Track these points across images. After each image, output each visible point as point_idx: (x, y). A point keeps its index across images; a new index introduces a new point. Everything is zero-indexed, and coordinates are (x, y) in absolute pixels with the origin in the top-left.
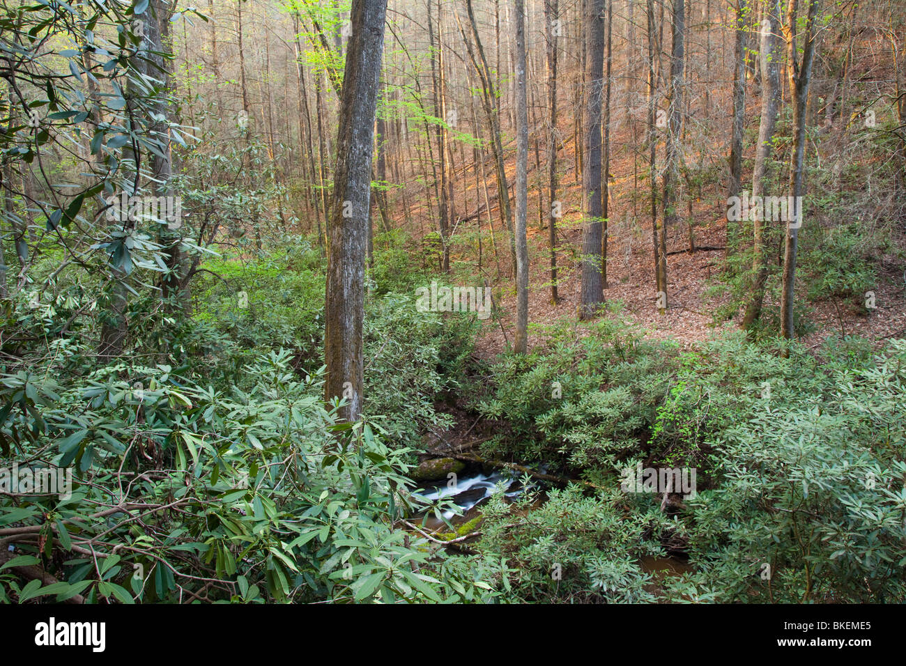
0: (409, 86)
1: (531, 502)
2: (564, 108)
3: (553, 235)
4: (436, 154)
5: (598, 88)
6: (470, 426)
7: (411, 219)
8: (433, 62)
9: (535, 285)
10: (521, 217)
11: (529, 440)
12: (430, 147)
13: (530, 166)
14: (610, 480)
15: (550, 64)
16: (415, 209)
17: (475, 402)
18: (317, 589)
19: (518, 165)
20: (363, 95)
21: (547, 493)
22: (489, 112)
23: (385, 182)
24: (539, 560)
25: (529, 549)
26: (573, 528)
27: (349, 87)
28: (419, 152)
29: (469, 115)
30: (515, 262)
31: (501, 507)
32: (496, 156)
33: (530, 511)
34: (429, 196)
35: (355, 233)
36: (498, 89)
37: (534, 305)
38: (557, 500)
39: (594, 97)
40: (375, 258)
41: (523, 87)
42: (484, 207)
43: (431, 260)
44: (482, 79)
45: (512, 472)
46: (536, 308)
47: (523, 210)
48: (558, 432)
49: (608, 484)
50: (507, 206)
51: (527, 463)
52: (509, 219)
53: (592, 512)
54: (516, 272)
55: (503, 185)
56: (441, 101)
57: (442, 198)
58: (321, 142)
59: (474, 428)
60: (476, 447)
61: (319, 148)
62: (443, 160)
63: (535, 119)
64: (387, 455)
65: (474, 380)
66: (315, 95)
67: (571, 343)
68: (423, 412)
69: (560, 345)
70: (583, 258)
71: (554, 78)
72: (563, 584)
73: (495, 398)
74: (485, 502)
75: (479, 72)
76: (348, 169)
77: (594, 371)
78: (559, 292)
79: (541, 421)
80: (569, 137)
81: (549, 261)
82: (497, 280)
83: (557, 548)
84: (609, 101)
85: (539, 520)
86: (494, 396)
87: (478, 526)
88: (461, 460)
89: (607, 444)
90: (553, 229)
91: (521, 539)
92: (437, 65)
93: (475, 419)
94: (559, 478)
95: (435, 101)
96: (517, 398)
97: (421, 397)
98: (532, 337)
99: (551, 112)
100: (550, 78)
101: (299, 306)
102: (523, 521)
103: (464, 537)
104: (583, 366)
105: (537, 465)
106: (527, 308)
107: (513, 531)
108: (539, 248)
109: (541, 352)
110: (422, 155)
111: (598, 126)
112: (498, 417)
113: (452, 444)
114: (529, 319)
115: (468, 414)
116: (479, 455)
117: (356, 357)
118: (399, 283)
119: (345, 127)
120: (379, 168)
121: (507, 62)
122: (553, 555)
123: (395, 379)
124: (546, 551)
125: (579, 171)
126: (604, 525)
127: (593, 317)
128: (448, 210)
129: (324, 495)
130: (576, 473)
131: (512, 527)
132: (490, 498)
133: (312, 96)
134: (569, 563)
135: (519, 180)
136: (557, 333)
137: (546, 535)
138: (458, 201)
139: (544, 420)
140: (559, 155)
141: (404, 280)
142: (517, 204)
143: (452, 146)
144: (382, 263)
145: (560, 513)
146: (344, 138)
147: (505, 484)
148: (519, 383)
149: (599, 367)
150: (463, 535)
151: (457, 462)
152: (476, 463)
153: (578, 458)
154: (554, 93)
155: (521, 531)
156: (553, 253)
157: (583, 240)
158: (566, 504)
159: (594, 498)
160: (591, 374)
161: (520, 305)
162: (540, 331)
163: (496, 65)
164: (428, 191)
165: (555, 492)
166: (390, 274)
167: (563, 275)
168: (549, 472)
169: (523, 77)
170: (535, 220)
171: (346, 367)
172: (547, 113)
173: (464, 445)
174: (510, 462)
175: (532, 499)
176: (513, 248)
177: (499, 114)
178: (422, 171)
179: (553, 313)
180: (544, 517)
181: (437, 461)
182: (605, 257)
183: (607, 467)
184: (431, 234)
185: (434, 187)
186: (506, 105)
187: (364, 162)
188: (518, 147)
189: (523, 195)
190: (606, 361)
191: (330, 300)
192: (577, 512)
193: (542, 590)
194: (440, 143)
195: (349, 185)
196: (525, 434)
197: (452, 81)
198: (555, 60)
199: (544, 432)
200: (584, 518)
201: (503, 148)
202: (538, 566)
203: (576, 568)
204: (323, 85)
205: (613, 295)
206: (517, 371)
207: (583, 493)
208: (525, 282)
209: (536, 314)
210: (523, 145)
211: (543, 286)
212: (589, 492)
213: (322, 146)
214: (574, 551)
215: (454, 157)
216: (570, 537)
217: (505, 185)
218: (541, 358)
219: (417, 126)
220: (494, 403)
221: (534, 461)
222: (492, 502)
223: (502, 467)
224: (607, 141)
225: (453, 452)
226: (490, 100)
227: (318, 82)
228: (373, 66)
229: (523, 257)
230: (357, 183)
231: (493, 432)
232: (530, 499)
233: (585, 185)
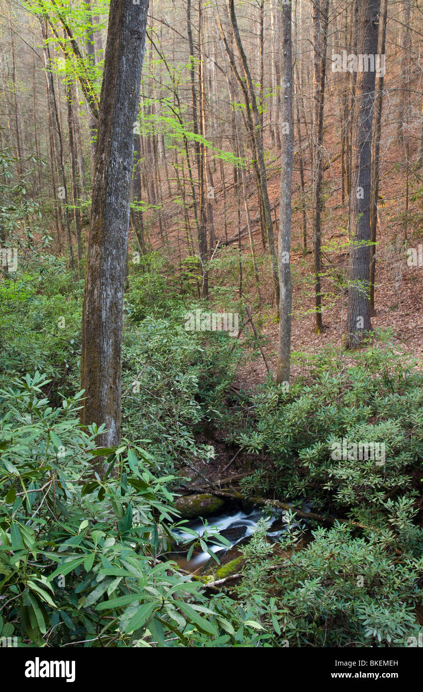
0: (168, 99)
1: (296, 542)
2: (331, 125)
3: (318, 260)
4: (195, 173)
5: (370, 102)
6: (229, 460)
7: (168, 243)
8: (192, 74)
9: (298, 312)
10: (284, 240)
11: (291, 475)
12: (189, 166)
13: (294, 187)
14: (379, 520)
15: (317, 77)
16: (172, 232)
17: (235, 434)
18: (74, 629)
19: (282, 184)
20: (123, 104)
21: (313, 532)
22: (251, 129)
23: (141, 202)
24: (305, 606)
25: (294, 593)
26: (340, 571)
27: (108, 96)
28: (177, 170)
29: (229, 131)
30: (278, 289)
31: (263, 547)
32: (259, 177)
33: (294, 552)
34: (187, 218)
35: (114, 252)
36: (261, 104)
37: (297, 333)
38: (323, 540)
39: (365, 111)
40: (131, 283)
41: (289, 100)
42: (245, 230)
43: (189, 286)
44: (245, 93)
45: (274, 510)
46: (299, 337)
47: (288, 233)
48: (323, 468)
49: (377, 525)
50: (269, 229)
51: (289, 500)
52: (272, 243)
53: (361, 554)
54: (278, 298)
55: (265, 206)
56: (201, 117)
57: (201, 220)
58: (73, 159)
59: (234, 462)
60: (235, 483)
61: (71, 165)
62: (203, 181)
63: (300, 136)
64: (151, 482)
65: (234, 411)
66: (66, 107)
67: (337, 373)
68: (182, 442)
69: (326, 376)
70: (350, 284)
71: (322, 91)
72: (331, 634)
73: (257, 431)
74: (246, 541)
75: (242, 85)
76: (107, 184)
77: (361, 403)
78: (324, 320)
79: (305, 455)
80: (336, 156)
81: (313, 287)
82: (259, 307)
83: (324, 593)
84: (380, 116)
85: (304, 562)
86: (255, 429)
87: (239, 568)
88: (219, 496)
89: (376, 481)
90: (319, 253)
91: (285, 583)
92: (197, 77)
93: (235, 453)
94: (324, 517)
95: (195, 116)
96: (279, 431)
97: (180, 426)
98: (295, 367)
99: (318, 128)
100: (318, 92)
101: (49, 332)
102: (287, 563)
103: (223, 580)
104: (350, 397)
105: (301, 502)
106: (290, 336)
107: (276, 574)
108: (303, 274)
109: (305, 382)
110: (180, 175)
111: (368, 144)
112: (259, 451)
113: (210, 479)
114: (292, 348)
115: (227, 447)
116: (239, 491)
117: (115, 383)
118: (156, 309)
119: (103, 140)
120: (135, 188)
121: (271, 74)
122: (319, 600)
123: (153, 408)
124: (313, 596)
125: (346, 192)
126: (375, 569)
127: (361, 346)
128: (207, 233)
129: (84, 524)
130: (343, 512)
131: (275, 569)
132: (251, 537)
133: (63, 109)
134: (338, 610)
135: (283, 201)
136: (321, 362)
137: (312, 579)
138: (217, 222)
139: (309, 453)
140: (325, 174)
141: (161, 307)
142: (281, 227)
143: (212, 165)
144: (138, 288)
145: (327, 554)
146: (103, 151)
147: (267, 523)
148: (281, 415)
149: (367, 399)
150: (222, 578)
151: (215, 499)
152: (235, 499)
153: (346, 495)
154: (322, 108)
155: (285, 574)
156: (318, 278)
157: (350, 265)
158: (333, 545)
159: (363, 539)
160: (358, 407)
161: (283, 333)
162: (303, 360)
163: (259, 78)
164: (186, 212)
165: (321, 532)
166: (147, 300)
167: (328, 302)
168: (313, 510)
169: (289, 91)
170: (299, 244)
171: (104, 393)
172: (313, 129)
173: (223, 481)
174: (272, 498)
175: (296, 539)
176: (276, 273)
177: (262, 131)
178: (180, 191)
179: (317, 341)
180: (309, 558)
181: (194, 497)
182: (373, 283)
183: (376, 505)
184: (189, 258)
185: (193, 209)
186: (268, 122)
187: (124, 177)
188: (283, 166)
189: (287, 218)
190: (374, 392)
191: (86, 322)
192: (345, 554)
193: (309, 641)
194: (199, 162)
195: (108, 201)
196: (288, 469)
197: (212, 96)
198: (324, 71)
199: (308, 467)
200: (352, 560)
201: (267, 168)
202: (304, 613)
203: (345, 616)
204: (75, 98)
205: (382, 324)
206: (279, 402)
207: (351, 533)
208: (288, 308)
209: (299, 342)
210: (288, 164)
211: (306, 313)
212: (357, 533)
213: (74, 163)
214: (342, 597)
215: (214, 177)
216: (337, 581)
217: (268, 207)
218: (305, 388)
219: (175, 143)
220: (255, 435)
221: (298, 498)
222: (254, 541)
223: (263, 505)
224: (377, 159)
225: (211, 487)
226: (253, 115)
227: (70, 94)
228: (133, 73)
229: (287, 282)
230: (117, 199)
231: (254, 467)
232: (293, 540)
233: (352, 207)
